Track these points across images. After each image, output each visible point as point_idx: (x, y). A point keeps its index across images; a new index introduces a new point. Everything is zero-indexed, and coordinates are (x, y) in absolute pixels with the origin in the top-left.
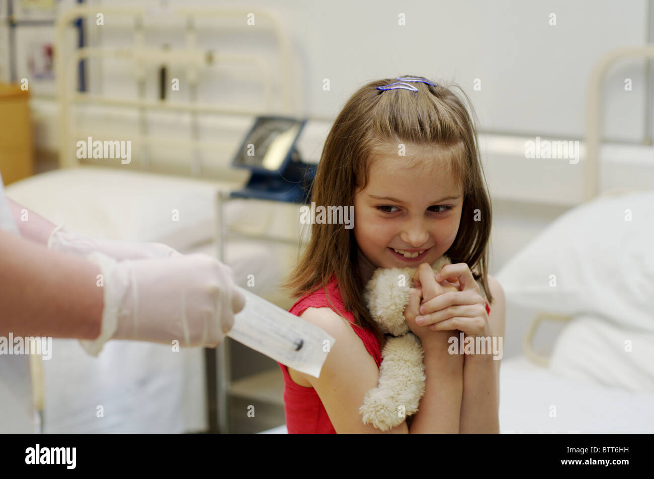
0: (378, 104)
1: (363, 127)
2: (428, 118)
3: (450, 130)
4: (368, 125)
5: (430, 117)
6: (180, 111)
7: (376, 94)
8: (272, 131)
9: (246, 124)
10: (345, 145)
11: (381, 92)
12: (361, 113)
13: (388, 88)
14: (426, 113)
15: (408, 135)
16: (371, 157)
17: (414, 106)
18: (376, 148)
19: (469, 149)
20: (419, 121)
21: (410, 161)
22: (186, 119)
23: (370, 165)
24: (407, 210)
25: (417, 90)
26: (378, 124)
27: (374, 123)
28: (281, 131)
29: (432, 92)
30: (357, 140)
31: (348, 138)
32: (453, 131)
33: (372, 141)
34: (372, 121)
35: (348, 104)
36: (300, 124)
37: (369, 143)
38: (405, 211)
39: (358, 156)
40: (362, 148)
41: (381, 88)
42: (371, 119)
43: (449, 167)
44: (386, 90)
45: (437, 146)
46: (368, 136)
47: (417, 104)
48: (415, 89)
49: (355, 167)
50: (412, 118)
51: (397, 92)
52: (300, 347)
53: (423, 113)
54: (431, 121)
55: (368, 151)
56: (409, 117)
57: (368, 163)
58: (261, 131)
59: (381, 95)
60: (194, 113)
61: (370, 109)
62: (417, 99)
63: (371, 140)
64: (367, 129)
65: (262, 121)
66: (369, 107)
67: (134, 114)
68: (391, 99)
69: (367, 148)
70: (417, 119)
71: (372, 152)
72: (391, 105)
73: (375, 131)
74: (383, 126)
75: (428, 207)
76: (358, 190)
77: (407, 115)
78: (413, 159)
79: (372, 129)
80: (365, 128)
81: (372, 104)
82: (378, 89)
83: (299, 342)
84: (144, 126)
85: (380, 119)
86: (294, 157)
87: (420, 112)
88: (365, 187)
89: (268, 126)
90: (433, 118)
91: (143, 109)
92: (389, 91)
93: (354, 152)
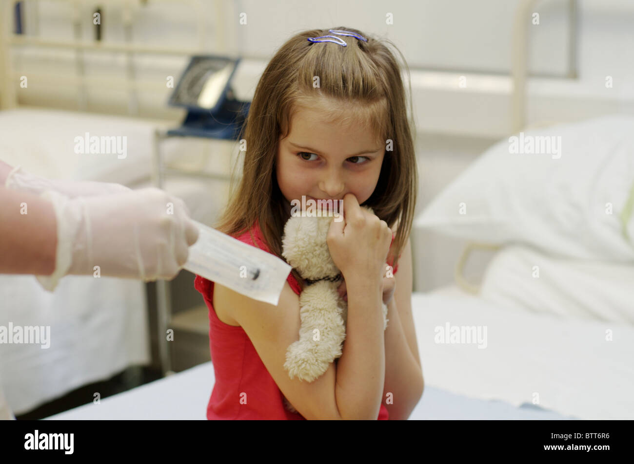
0: (306, 56)
1: (289, 78)
2: (352, 75)
3: (372, 88)
4: (294, 76)
5: (353, 74)
6: (116, 52)
7: (307, 44)
8: (207, 70)
9: (181, 63)
10: (271, 93)
11: (311, 43)
12: (290, 64)
13: (318, 40)
14: (350, 69)
15: (330, 89)
16: (294, 108)
17: (339, 61)
18: (299, 100)
19: (391, 107)
20: (342, 76)
21: (330, 115)
22: (122, 59)
23: (292, 115)
24: (326, 160)
25: (346, 44)
26: (303, 76)
27: (300, 74)
28: (215, 70)
29: (361, 46)
30: (283, 89)
31: (275, 87)
32: (375, 90)
33: (296, 93)
34: (297, 74)
35: (279, 52)
36: (234, 62)
37: (293, 95)
38: (323, 160)
39: (282, 105)
40: (286, 99)
41: (312, 40)
42: (298, 70)
43: (368, 124)
44: (316, 42)
45: (357, 103)
46: (293, 88)
47: (343, 60)
48: (344, 43)
49: (278, 117)
50: (336, 73)
51: (326, 46)
52: (256, 276)
53: (347, 69)
54: (354, 78)
55: (292, 102)
56: (333, 72)
57: (290, 114)
58: (197, 70)
59: (310, 47)
60: (130, 53)
61: (298, 60)
62: (344, 54)
63: (295, 91)
64: (292, 81)
65: (196, 60)
66: (298, 57)
67: (70, 55)
68: (319, 52)
69: (290, 99)
70: (341, 75)
71: (295, 103)
72: (317, 58)
73: (300, 83)
74: (308, 78)
75: (346, 158)
76: (282, 137)
77: (332, 71)
78: (332, 114)
79: (297, 81)
80: (291, 79)
81: (301, 56)
82: (309, 40)
83: (255, 271)
84: (81, 67)
85: (305, 71)
86: (229, 95)
87: (344, 68)
88: (287, 135)
89: (204, 65)
90: (356, 75)
91: (79, 50)
92: (318, 43)
93: (279, 102)
